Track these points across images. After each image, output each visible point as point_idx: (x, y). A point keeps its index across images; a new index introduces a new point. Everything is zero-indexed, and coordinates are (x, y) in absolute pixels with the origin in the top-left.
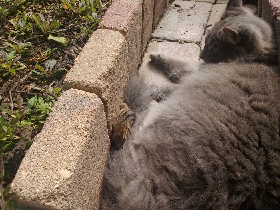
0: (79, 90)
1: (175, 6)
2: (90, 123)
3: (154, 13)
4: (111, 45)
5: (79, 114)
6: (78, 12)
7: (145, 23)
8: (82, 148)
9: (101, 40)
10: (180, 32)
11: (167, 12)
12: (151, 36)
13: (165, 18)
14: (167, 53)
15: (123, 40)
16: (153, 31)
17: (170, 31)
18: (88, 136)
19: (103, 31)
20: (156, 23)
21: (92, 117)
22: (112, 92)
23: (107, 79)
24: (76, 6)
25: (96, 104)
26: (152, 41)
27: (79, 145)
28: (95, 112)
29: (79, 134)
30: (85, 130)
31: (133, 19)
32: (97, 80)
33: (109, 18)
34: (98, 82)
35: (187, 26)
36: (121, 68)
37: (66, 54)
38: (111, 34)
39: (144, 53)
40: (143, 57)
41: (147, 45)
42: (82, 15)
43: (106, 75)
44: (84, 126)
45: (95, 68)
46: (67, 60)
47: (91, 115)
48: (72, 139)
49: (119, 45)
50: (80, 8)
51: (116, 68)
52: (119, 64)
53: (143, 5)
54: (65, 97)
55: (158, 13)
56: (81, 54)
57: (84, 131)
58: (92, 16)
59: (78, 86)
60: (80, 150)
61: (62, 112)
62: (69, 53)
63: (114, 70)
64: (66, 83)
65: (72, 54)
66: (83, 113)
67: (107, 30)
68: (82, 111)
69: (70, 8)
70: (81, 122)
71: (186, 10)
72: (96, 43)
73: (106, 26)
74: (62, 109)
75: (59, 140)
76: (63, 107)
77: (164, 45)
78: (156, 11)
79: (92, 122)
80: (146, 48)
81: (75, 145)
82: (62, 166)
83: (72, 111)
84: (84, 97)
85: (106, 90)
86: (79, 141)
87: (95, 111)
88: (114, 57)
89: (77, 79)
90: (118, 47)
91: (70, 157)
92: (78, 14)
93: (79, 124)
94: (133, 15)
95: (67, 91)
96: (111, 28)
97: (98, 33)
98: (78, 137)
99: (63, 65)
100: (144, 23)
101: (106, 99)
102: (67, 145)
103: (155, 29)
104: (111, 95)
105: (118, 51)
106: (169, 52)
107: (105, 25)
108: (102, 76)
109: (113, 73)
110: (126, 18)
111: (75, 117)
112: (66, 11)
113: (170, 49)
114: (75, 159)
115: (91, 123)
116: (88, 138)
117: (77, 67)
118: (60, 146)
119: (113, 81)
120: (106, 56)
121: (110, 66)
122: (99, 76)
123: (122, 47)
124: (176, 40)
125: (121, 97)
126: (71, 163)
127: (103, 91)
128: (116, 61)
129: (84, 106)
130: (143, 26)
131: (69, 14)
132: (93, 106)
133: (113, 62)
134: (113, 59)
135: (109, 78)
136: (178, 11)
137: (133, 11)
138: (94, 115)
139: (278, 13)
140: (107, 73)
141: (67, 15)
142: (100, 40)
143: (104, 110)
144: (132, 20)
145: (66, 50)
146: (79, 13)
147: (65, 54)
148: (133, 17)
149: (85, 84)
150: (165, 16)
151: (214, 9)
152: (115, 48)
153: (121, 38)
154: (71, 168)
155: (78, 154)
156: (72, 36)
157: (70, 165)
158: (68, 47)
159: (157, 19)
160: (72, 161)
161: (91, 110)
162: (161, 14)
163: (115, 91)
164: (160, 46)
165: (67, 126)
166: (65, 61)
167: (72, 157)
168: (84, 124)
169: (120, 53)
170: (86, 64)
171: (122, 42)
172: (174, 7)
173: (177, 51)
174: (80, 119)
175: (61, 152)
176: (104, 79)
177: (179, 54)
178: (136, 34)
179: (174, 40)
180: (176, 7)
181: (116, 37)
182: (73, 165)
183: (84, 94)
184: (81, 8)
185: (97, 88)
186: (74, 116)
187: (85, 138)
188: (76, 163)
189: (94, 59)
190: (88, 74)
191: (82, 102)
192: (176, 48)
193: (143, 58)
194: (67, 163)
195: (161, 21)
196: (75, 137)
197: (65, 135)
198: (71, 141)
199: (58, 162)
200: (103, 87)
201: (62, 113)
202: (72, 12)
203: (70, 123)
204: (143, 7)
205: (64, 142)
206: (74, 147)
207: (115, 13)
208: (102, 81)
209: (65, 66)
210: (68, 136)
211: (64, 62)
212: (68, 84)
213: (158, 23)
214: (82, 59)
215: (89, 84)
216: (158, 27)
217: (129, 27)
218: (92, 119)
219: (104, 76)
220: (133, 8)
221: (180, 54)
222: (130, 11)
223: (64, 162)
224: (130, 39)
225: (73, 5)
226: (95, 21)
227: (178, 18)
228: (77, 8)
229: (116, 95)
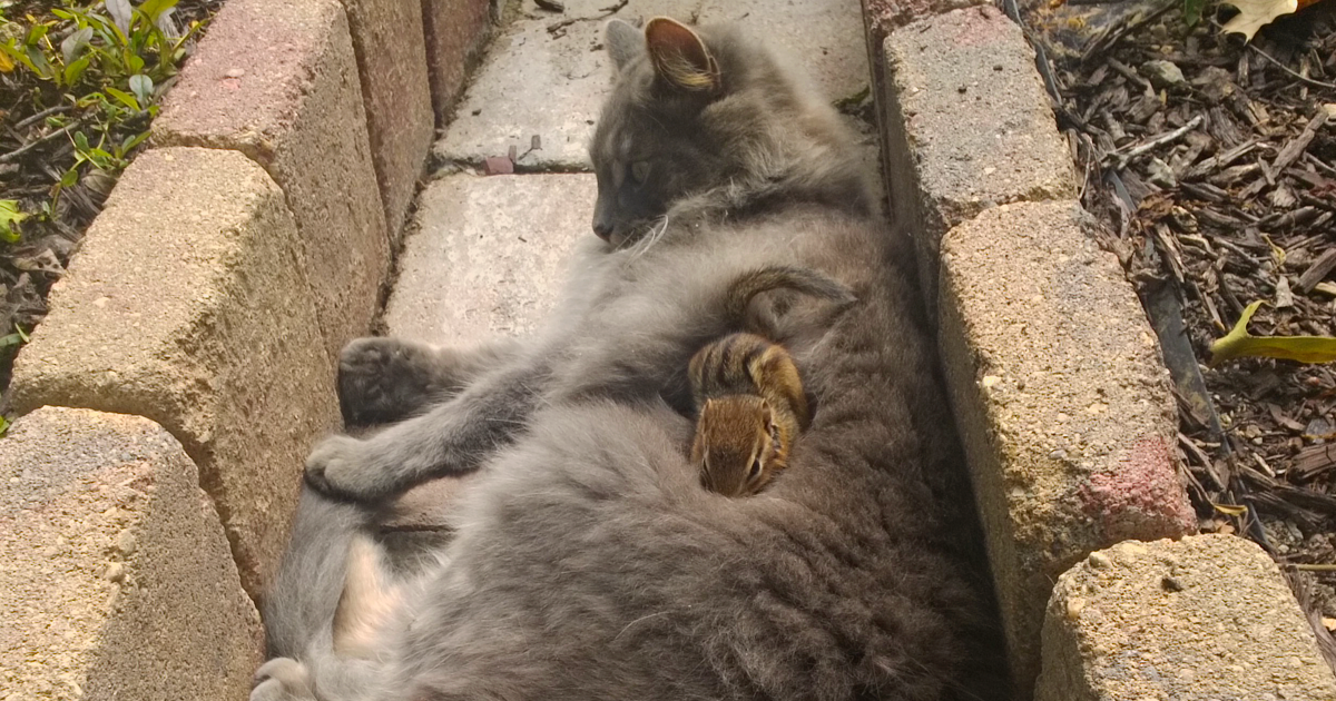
0: (76, 410)
1: (536, 9)
2: (131, 527)
3: (430, 48)
4: (204, 213)
5: (81, 501)
6: (62, 75)
7: (382, 99)
8: (104, 621)
9: (159, 197)
10: (558, 128)
11: (503, 36)
12: (431, 155)
13: (493, 67)
14: (506, 224)
15: (260, 187)
16: (439, 131)
17: (518, 128)
18: (128, 578)
19: (169, 155)
20: (450, 92)
21: (137, 505)
22: (233, 408)
23: (198, 353)
24: (53, 53)
25: (152, 454)
26: (439, 178)
27: (89, 613)
28: (149, 487)
29: (86, 571)
30: (111, 555)
31: (304, 93)
32: (151, 362)
33: (195, 97)
34: (156, 370)
35: (589, 96)
36: (264, 307)
37: (23, 272)
38: (204, 166)
39: (403, 236)
40: (401, 252)
41: (415, 196)
42: (81, 91)
43: (190, 336)
44: (106, 541)
45: (138, 315)
46: (29, 296)
47: (133, 499)
48: (59, 592)
49: (241, 208)
50: (67, 58)
51: (235, 306)
52: (250, 291)
53: (353, 23)
54: (19, 442)
55: (454, 47)
56: (78, 261)
57: (107, 559)
58: (128, 89)
59: (69, 394)
60: (95, 627)
61: (12, 499)
62: (37, 267)
63: (229, 316)
64: (19, 388)
65: (48, 268)
66: (96, 493)
67: (188, 149)
68: (94, 486)
69: (23, 64)
70: (93, 530)
71: (585, 24)
72: (141, 210)
73: (184, 134)
74: (9, 488)
75: (7, 603)
76: (15, 480)
77: (490, 191)
78: (440, 42)
79: (139, 525)
80: (413, 209)
81: (74, 612)
82: (28, 690)
83: (50, 491)
84: (99, 432)
85: (200, 400)
86: (88, 599)
87: (147, 480)
88: (220, 262)
89: (66, 366)
90: (238, 216)
91: (58, 656)
92: (65, 88)
93: (83, 536)
94: (302, 74)
95: (24, 421)
96: (206, 138)
97: (146, 165)
98: (85, 583)
99: (13, 320)
100: (376, 101)
101: (204, 437)
102: (42, 615)
103: (448, 123)
104: (227, 421)
105: (237, 233)
106: (515, 219)
107: (176, 127)
108: (173, 342)
109: (220, 327)
110: (269, 91)
111: (64, 513)
112: (5, 79)
113: (518, 208)
114: (76, 662)
115: (135, 528)
116: (130, 589)
117: (61, 317)
118: (12, 622)
119: (228, 359)
120: (187, 261)
121: (202, 301)
122: (156, 345)
123: (258, 216)
124: (544, 163)
125: (292, 430)
126: (61, 677)
127: (184, 403)
128: (233, 276)
129: (99, 467)
130: (370, 116)
131: (23, 89)
132: (137, 461)
133: (215, 281)
134: (217, 269)
135: (206, 348)
136: (551, 30)
137: (300, 57)
138: (145, 496)
139: (888, 21)
140: (194, 331)
141: (14, 95)
142: (156, 196)
143: (196, 481)
144: (301, 98)
145: (20, 254)
146: (67, 82)
147: (18, 272)
148: (304, 82)
149: (100, 384)
150: (492, 57)
151: (710, 8)
152: (225, 224)
153: (251, 180)
154: (66, 694)
155: (89, 643)
156: (44, 188)
157: (61, 684)
158: (28, 239)
159: (452, 75)
160: (66, 670)
161: (130, 480)
162: (471, 48)
163: (249, 402)
164: (474, 195)
165: (37, 551)
166: (19, 301)
167: (64, 654)
168: (103, 535)
169: (251, 242)
170: (101, 301)
171: (253, 196)
172: (534, 14)
173: (549, 215)
174: (87, 517)
175: (18, 645)
176: (182, 353)
177: (558, 225)
178: (337, 153)
179: (535, 164)
180: (543, 14)
181: (226, 175)
182: (73, 683)
183: (96, 420)
184: (73, 60)
185: (155, 395)
186: (61, 510)
187: (115, 587)
188: (84, 677)
189: (131, 277)
190: (111, 341)
191: (92, 454)
192: (546, 201)
193: (400, 257)
194: (47, 678)
195: (474, 82)
196: (69, 585)
197: (32, 581)
198: (59, 601)
199: (11, 680)
200: (181, 385)
201: (10, 506)
202: (33, 79)
203: (47, 535)
204: (353, 32)
205: (29, 608)
206: (70, 620)
207: (222, 73)
208: (175, 362)
209: (21, 324)
210: (44, 586)
211: (17, 306)
212: (27, 391)
213: (461, 95)
214: (84, 284)
215: (117, 379)
216: (464, 113)
217: (285, 126)
218: (139, 513)
219: (180, 342)
220: (300, 44)
221: (563, 224)
222: (290, 57)
223: (34, 678)
224: (299, 180)
225: (34, 48)
226: (144, 112)
227: (550, 66)
228: (56, 61)
229: (262, 423)
